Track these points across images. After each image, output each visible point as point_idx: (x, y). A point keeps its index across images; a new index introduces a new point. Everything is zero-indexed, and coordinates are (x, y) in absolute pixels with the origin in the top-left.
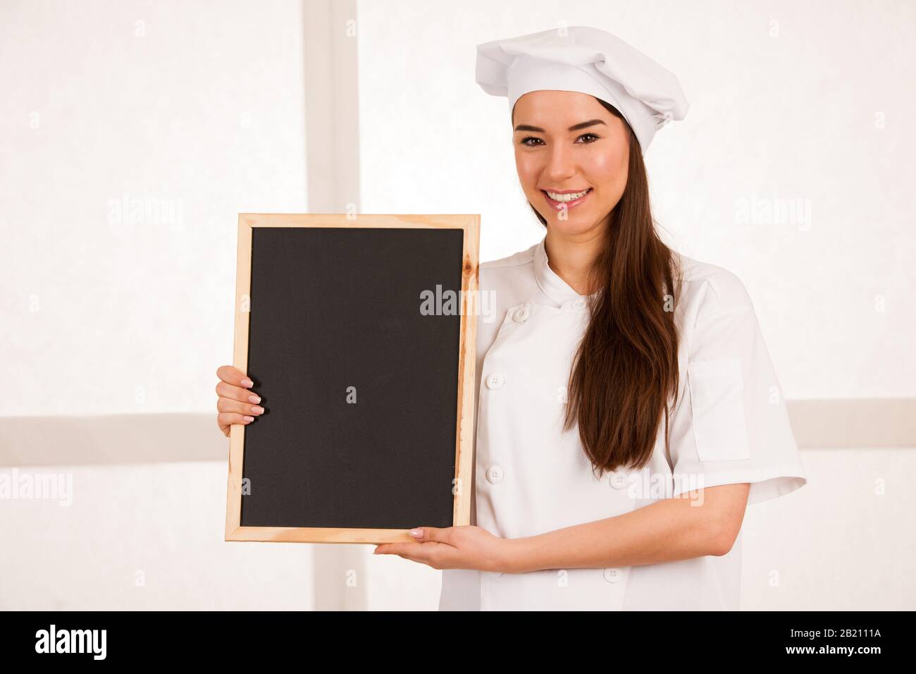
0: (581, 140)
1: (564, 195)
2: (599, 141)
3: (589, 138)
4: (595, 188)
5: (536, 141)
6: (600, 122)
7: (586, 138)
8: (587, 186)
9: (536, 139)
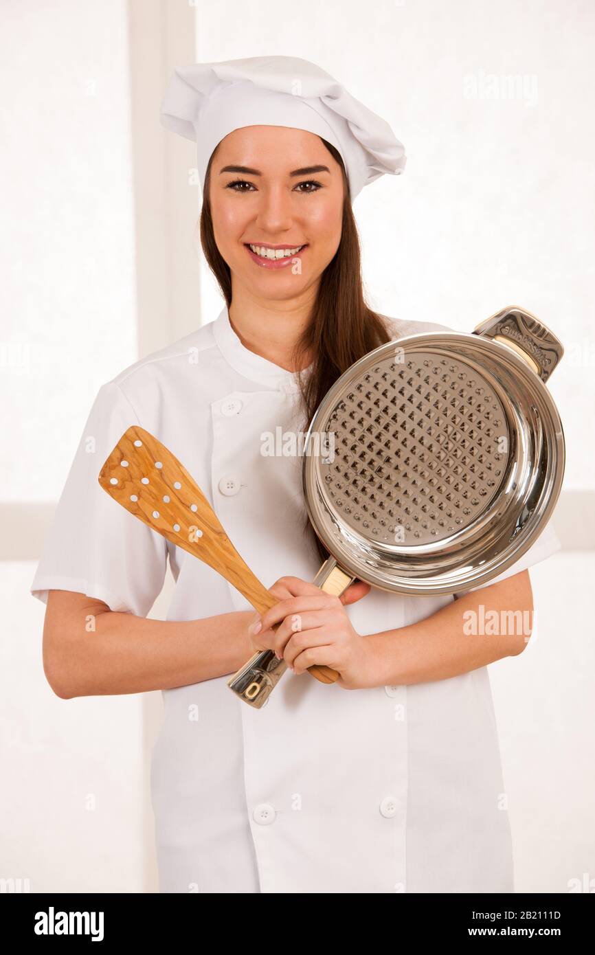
0: (299, 189)
1: (277, 251)
2: (321, 191)
3: (309, 187)
4: (311, 243)
5: (244, 186)
6: (324, 169)
7: (305, 186)
8: (301, 242)
9: (244, 183)
